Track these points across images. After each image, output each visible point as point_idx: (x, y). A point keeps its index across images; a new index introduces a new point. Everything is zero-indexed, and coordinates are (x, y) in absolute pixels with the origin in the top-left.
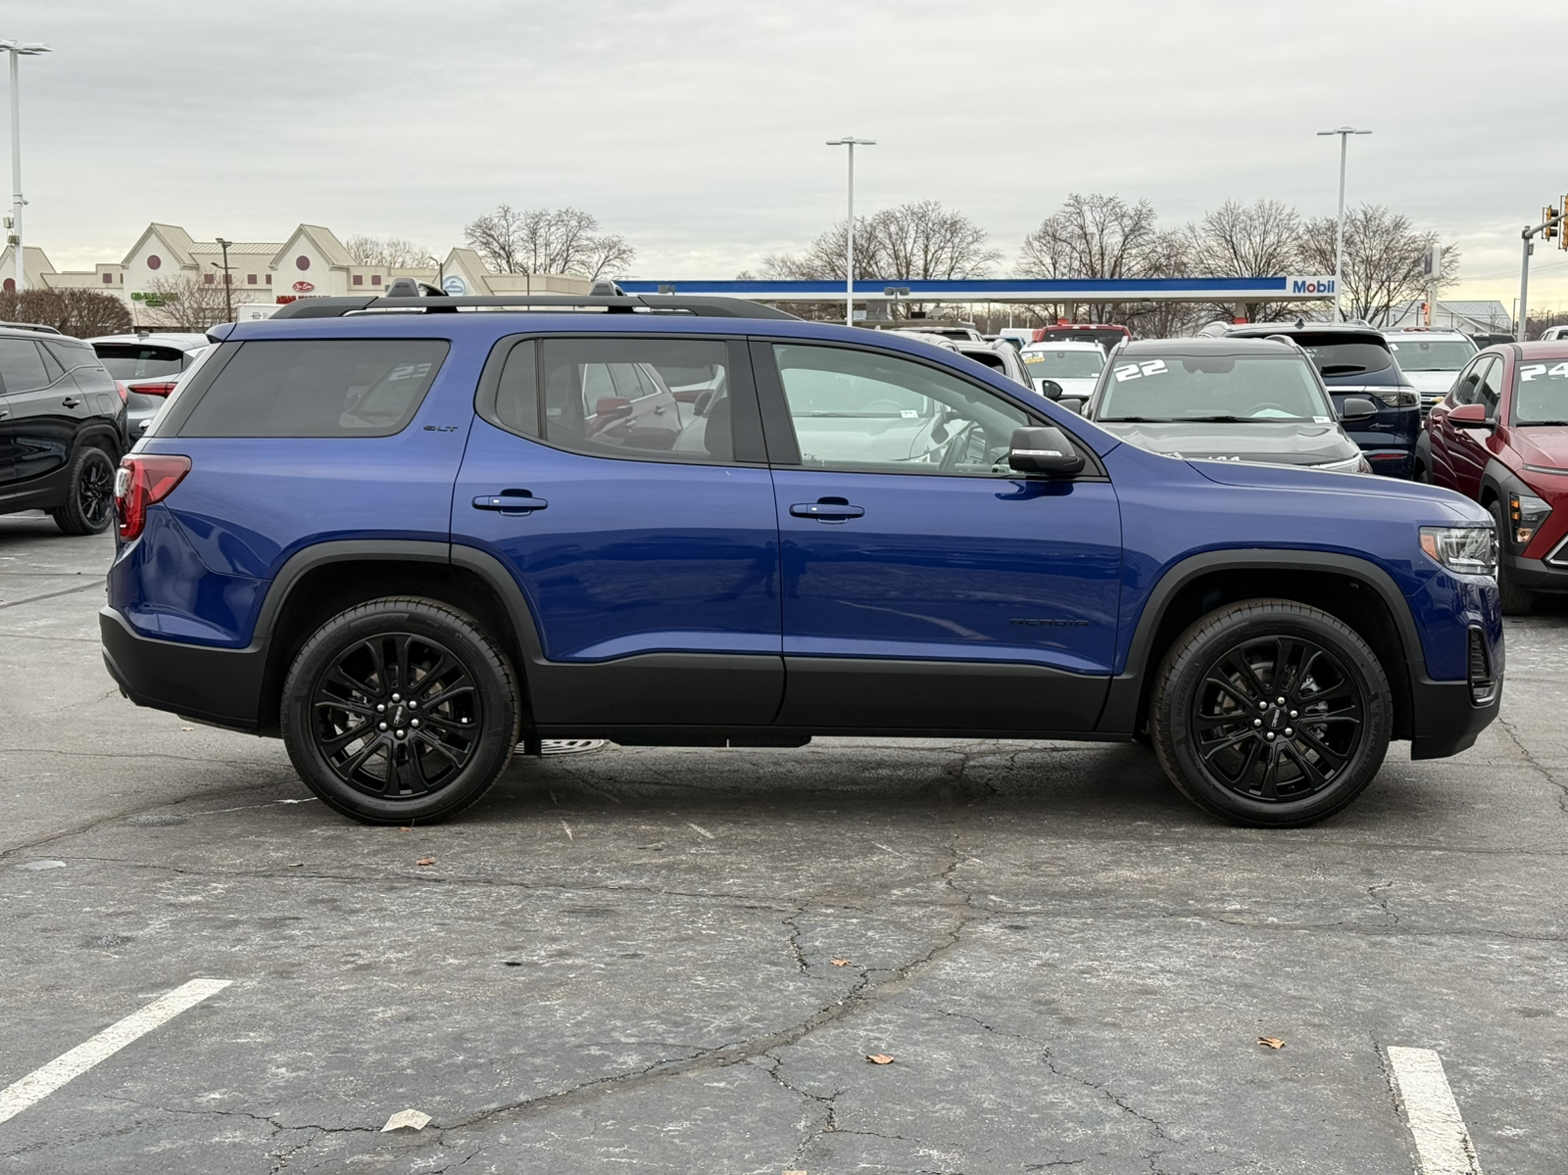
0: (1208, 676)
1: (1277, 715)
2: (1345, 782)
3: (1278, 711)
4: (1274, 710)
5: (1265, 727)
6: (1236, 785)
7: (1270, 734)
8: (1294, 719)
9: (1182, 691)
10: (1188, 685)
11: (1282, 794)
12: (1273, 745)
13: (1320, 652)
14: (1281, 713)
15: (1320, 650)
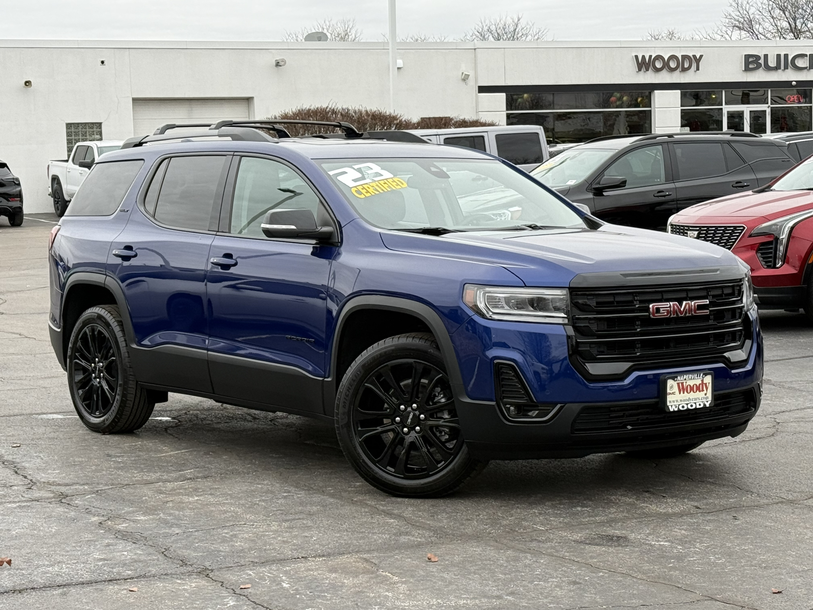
0: (365, 383)
1: (411, 416)
2: (451, 470)
3: (412, 413)
4: (409, 413)
5: (403, 424)
6: (378, 462)
7: (405, 429)
8: (422, 420)
9: (348, 390)
10: (351, 386)
11: (408, 473)
12: (406, 437)
13: (441, 375)
14: (414, 415)
15: (441, 374)
